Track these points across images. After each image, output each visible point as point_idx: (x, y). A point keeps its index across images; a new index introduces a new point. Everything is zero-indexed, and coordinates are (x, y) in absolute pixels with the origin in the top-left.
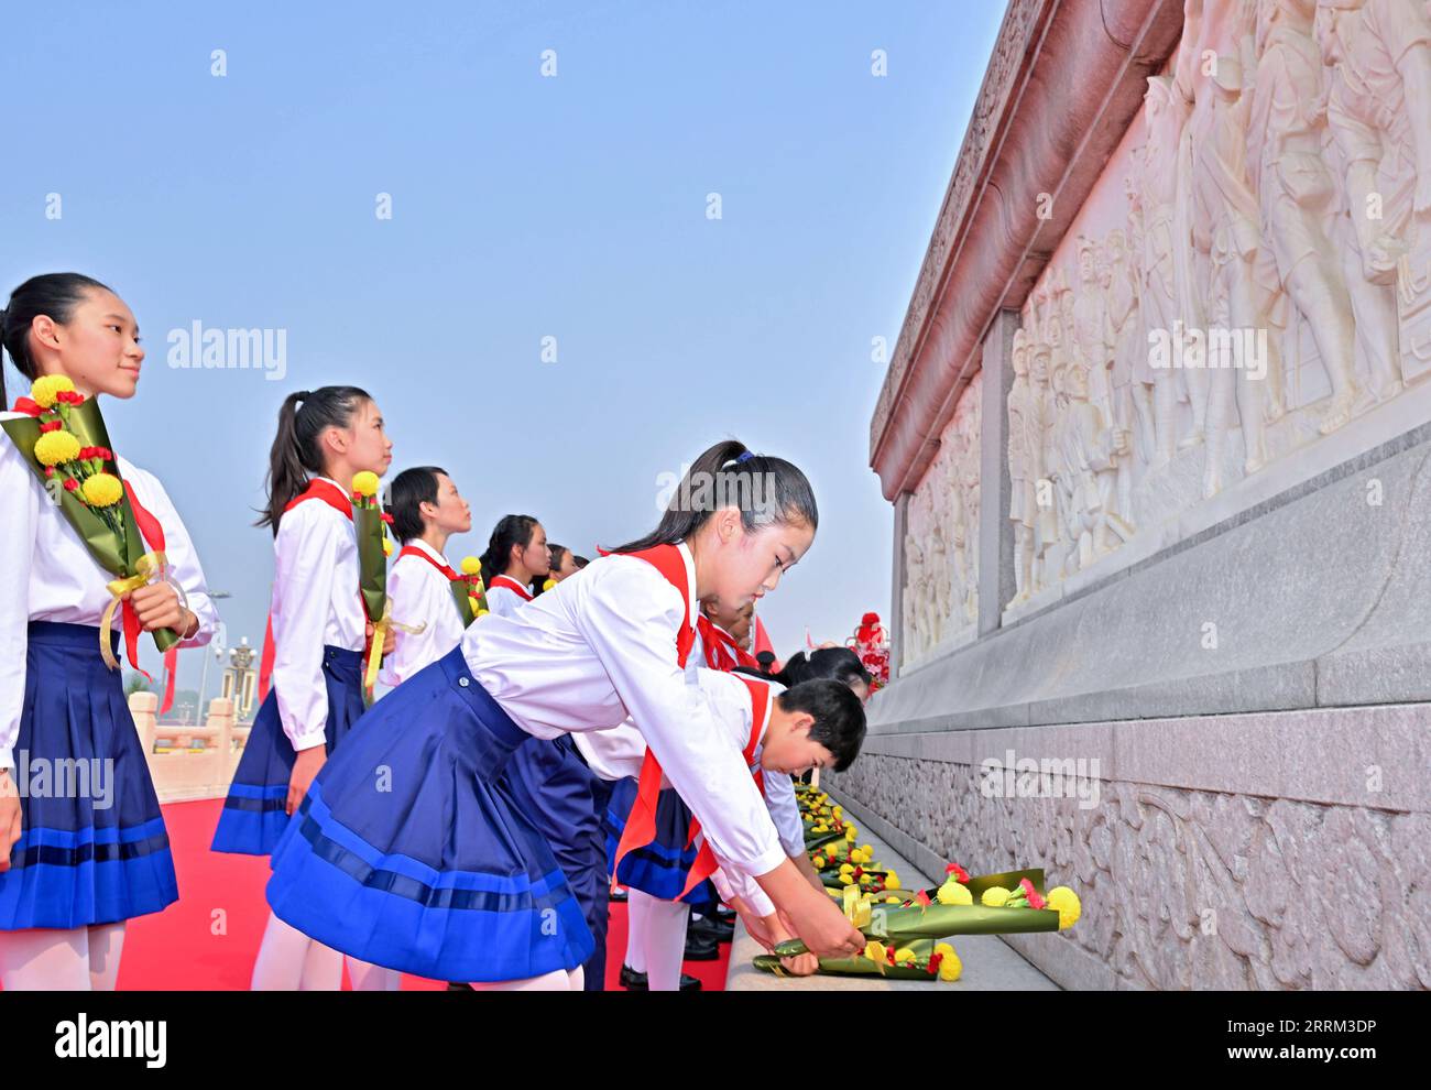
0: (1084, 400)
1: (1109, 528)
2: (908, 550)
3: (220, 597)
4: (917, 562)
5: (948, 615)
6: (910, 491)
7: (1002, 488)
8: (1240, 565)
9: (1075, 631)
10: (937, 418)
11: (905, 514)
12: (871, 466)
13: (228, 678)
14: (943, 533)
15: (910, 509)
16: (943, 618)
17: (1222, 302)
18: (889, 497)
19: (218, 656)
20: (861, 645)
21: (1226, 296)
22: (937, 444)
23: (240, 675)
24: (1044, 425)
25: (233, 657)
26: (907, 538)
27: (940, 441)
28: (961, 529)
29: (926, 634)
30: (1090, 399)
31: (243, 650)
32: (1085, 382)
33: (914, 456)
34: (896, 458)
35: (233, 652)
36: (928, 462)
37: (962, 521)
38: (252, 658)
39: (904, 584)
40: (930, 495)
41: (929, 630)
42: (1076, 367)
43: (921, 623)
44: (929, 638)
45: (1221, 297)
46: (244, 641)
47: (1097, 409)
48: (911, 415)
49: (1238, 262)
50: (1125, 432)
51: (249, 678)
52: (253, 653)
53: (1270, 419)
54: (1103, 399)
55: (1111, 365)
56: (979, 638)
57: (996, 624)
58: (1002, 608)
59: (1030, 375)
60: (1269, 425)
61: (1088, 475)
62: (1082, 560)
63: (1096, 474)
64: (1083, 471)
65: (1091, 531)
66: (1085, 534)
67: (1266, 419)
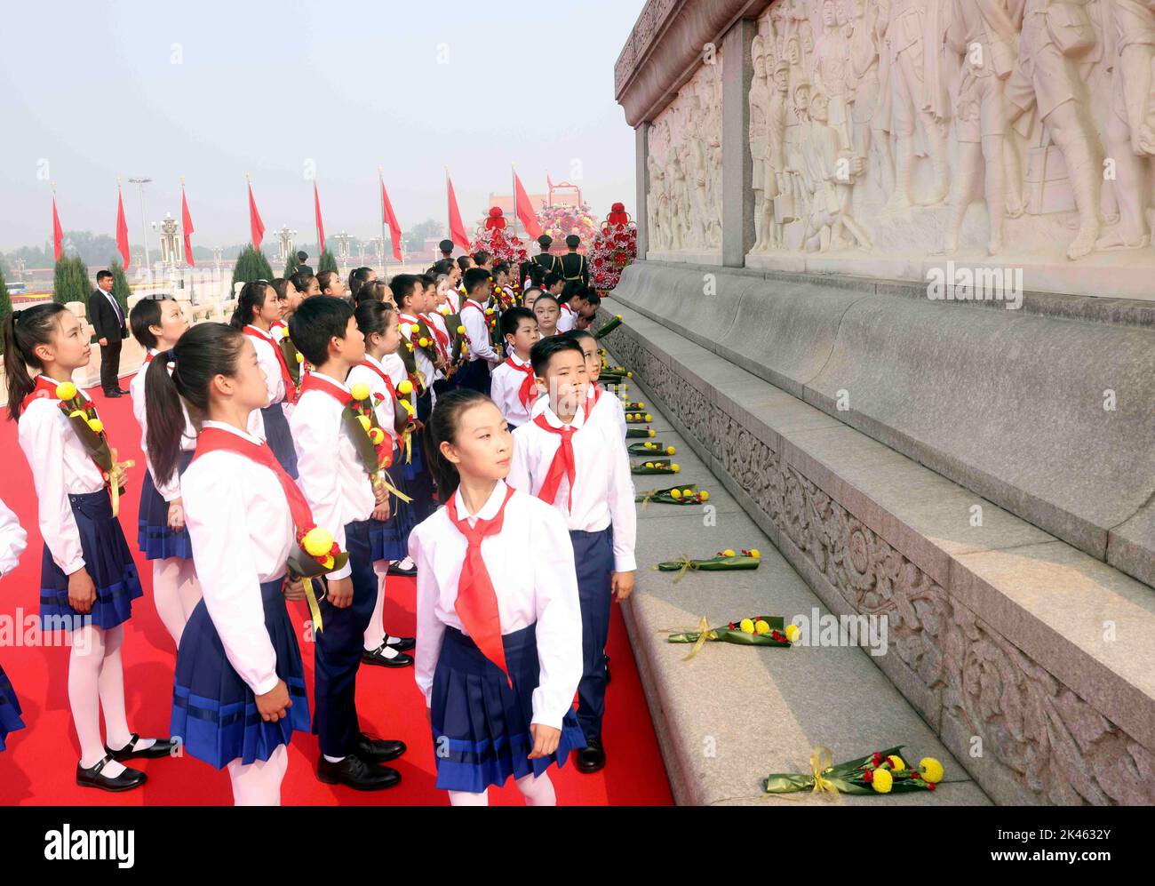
0: (825, 122)
1: (844, 226)
2: (650, 167)
3: (144, 181)
4: (658, 178)
5: (688, 228)
6: (649, 123)
7: (744, 162)
8: (1007, 371)
9: (835, 332)
10: (678, 81)
11: (646, 138)
12: (617, 99)
13: (163, 241)
14: (682, 165)
15: (650, 136)
16: (684, 229)
17: (973, 105)
18: (632, 124)
19: (154, 227)
20: (612, 227)
21: (977, 101)
22: (675, 95)
23: (171, 238)
24: (783, 126)
25: (164, 226)
26: (649, 159)
27: (677, 94)
28: (701, 172)
29: (669, 236)
30: (829, 122)
31: (169, 222)
32: (826, 108)
33: (655, 101)
34: (640, 99)
35: (163, 223)
36: (665, 106)
37: (702, 166)
38: (176, 226)
39: (647, 191)
40: (668, 131)
41: (671, 232)
42: (818, 95)
43: (664, 226)
44: (672, 238)
45: (974, 102)
46: (169, 215)
47: (836, 131)
48: (654, 74)
49: (993, 80)
50: (863, 158)
51: (177, 240)
52: (176, 223)
53: (1012, 214)
54: (841, 124)
55: (852, 103)
56: (724, 266)
57: (741, 262)
58: (746, 251)
59: (769, 78)
60: (1010, 218)
61: (828, 184)
62: (822, 246)
63: (835, 184)
64: (825, 180)
65: (830, 227)
66: (825, 228)
67: (1007, 213)
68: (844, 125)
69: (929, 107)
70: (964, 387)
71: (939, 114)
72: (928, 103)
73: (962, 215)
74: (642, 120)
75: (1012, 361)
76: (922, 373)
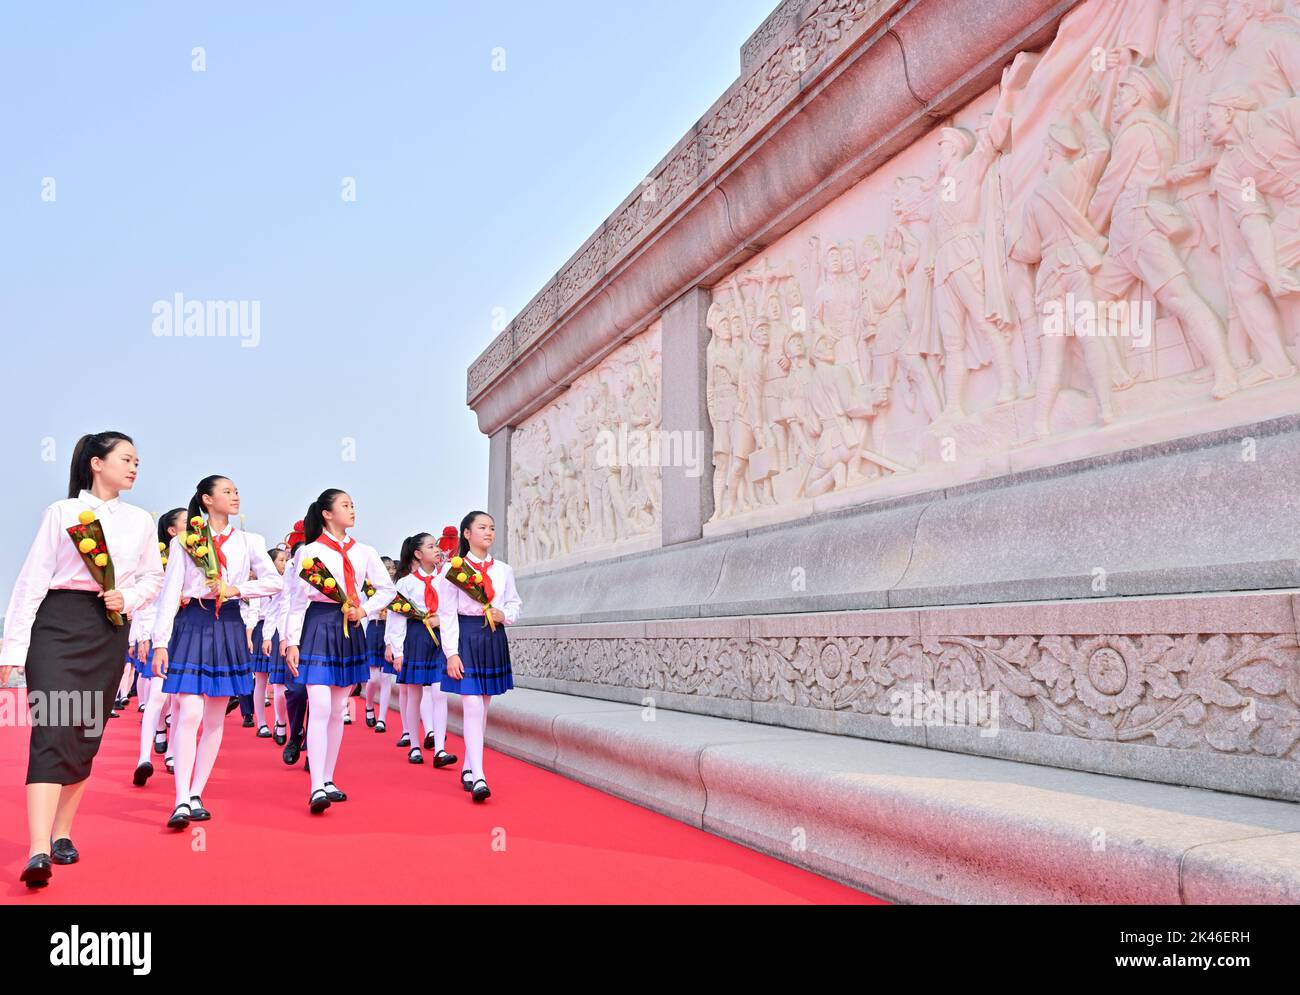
0: (831, 362)
1: (864, 459)
2: (516, 474)
4: (527, 484)
5: (583, 528)
6: (514, 427)
10: (575, 371)
11: (507, 446)
12: (469, 405)
14: (575, 461)
15: (515, 441)
16: (576, 531)
18: (487, 431)
21: (1063, 295)
22: (566, 388)
24: (764, 380)
26: (513, 466)
27: (571, 386)
29: (548, 544)
30: (837, 361)
32: (833, 348)
33: (535, 397)
34: (509, 399)
36: (545, 404)
39: (507, 502)
40: (547, 430)
41: (552, 539)
42: (823, 338)
43: (539, 534)
44: (552, 546)
45: (1059, 296)
47: (846, 369)
48: (542, 364)
49: (1083, 274)
50: (888, 388)
53: (1122, 386)
54: (853, 363)
55: (870, 339)
56: (664, 546)
57: (699, 532)
58: (704, 520)
59: (735, 340)
60: (1119, 390)
61: (844, 420)
62: (838, 484)
63: (851, 419)
64: (839, 416)
65: (846, 463)
66: (840, 466)
67: (1116, 386)
68: (856, 364)
69: (994, 315)
70: (1143, 520)
71: (1007, 319)
72: (994, 311)
73: (1053, 401)
74: (505, 424)
75: (1206, 478)
76: (1072, 529)
